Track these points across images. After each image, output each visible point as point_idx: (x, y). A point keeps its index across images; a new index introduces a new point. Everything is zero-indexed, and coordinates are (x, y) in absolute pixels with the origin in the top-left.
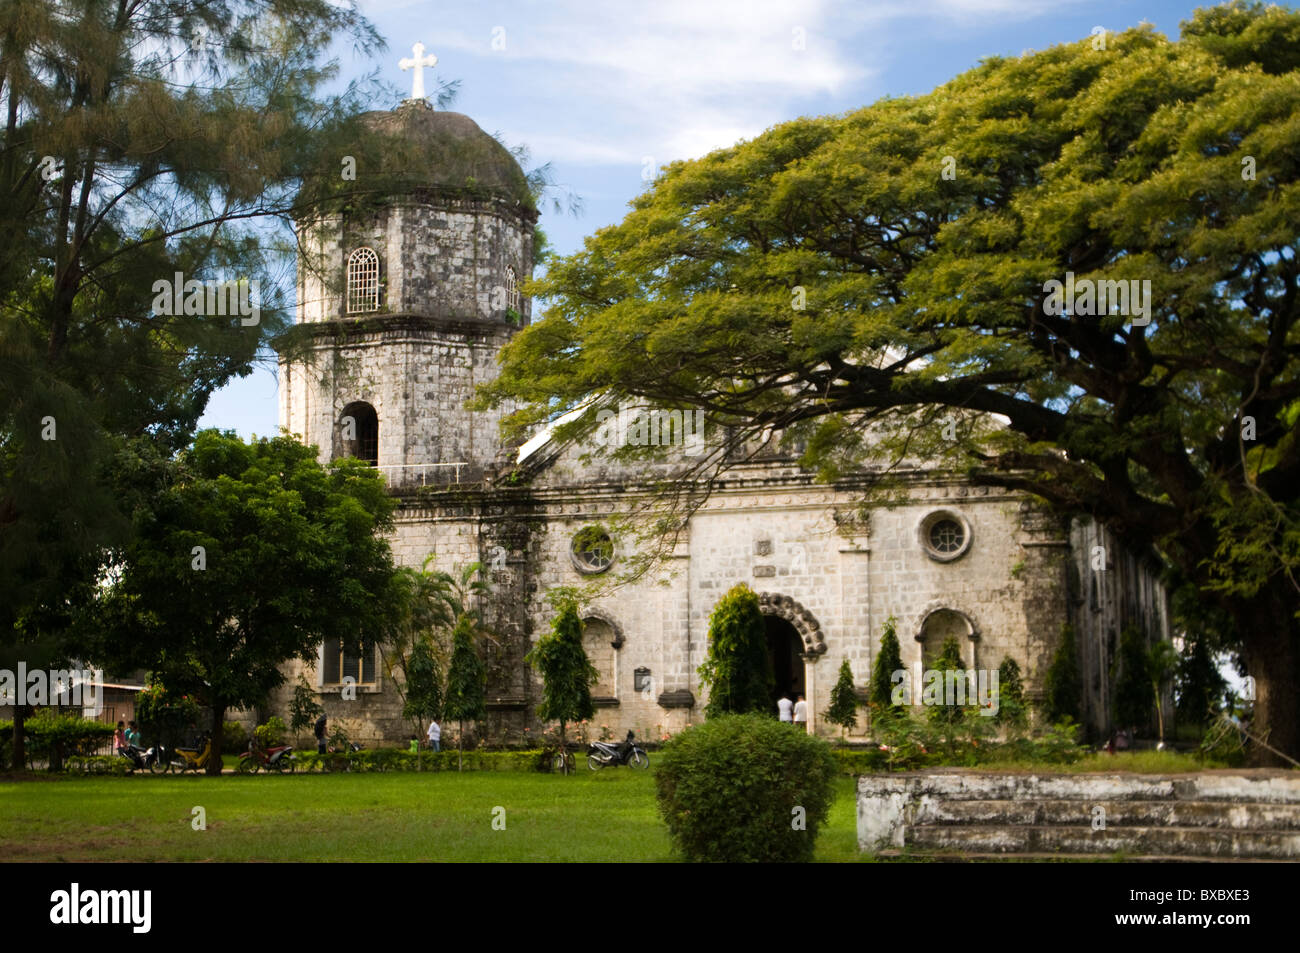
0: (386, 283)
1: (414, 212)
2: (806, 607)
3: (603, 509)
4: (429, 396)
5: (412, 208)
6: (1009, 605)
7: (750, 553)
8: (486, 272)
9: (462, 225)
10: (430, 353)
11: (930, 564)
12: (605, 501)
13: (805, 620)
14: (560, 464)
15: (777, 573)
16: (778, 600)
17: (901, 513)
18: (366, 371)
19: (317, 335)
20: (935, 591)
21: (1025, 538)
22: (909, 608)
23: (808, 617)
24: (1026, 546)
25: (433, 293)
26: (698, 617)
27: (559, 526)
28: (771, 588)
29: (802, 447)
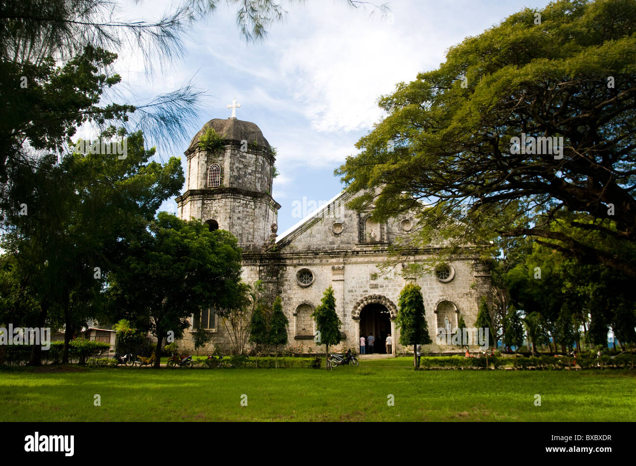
0: (223, 177)
1: (235, 152)
2: (391, 300)
3: (309, 262)
4: (239, 218)
5: (234, 150)
6: (470, 299)
7: (368, 279)
8: (260, 176)
9: (252, 158)
10: (240, 202)
11: (439, 283)
12: (310, 258)
13: (391, 305)
14: (292, 244)
15: (379, 287)
16: (380, 297)
18: (214, 209)
19: (196, 194)
20: (441, 294)
21: (475, 274)
22: (431, 300)
24: (476, 277)
25: (240, 181)
26: (347, 304)
27: (291, 268)
28: (377, 292)
29: (388, 239)
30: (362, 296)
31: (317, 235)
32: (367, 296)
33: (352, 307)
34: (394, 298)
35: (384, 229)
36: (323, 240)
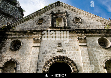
2: (72, 59)
3: (21, 36)
7: (56, 46)
9: (11, 6)
12: (22, 35)
13: (72, 63)
15: (63, 51)
16: (64, 57)
17: (92, 38)
23: (73, 62)
25: (3, 10)
26: (41, 62)
27: (10, 40)
28: (62, 55)
29: (68, 25)
30: (51, 56)
31: (29, 24)
32: (55, 56)
33: (44, 64)
34: (73, 58)
35: (65, 22)
36: (32, 26)
